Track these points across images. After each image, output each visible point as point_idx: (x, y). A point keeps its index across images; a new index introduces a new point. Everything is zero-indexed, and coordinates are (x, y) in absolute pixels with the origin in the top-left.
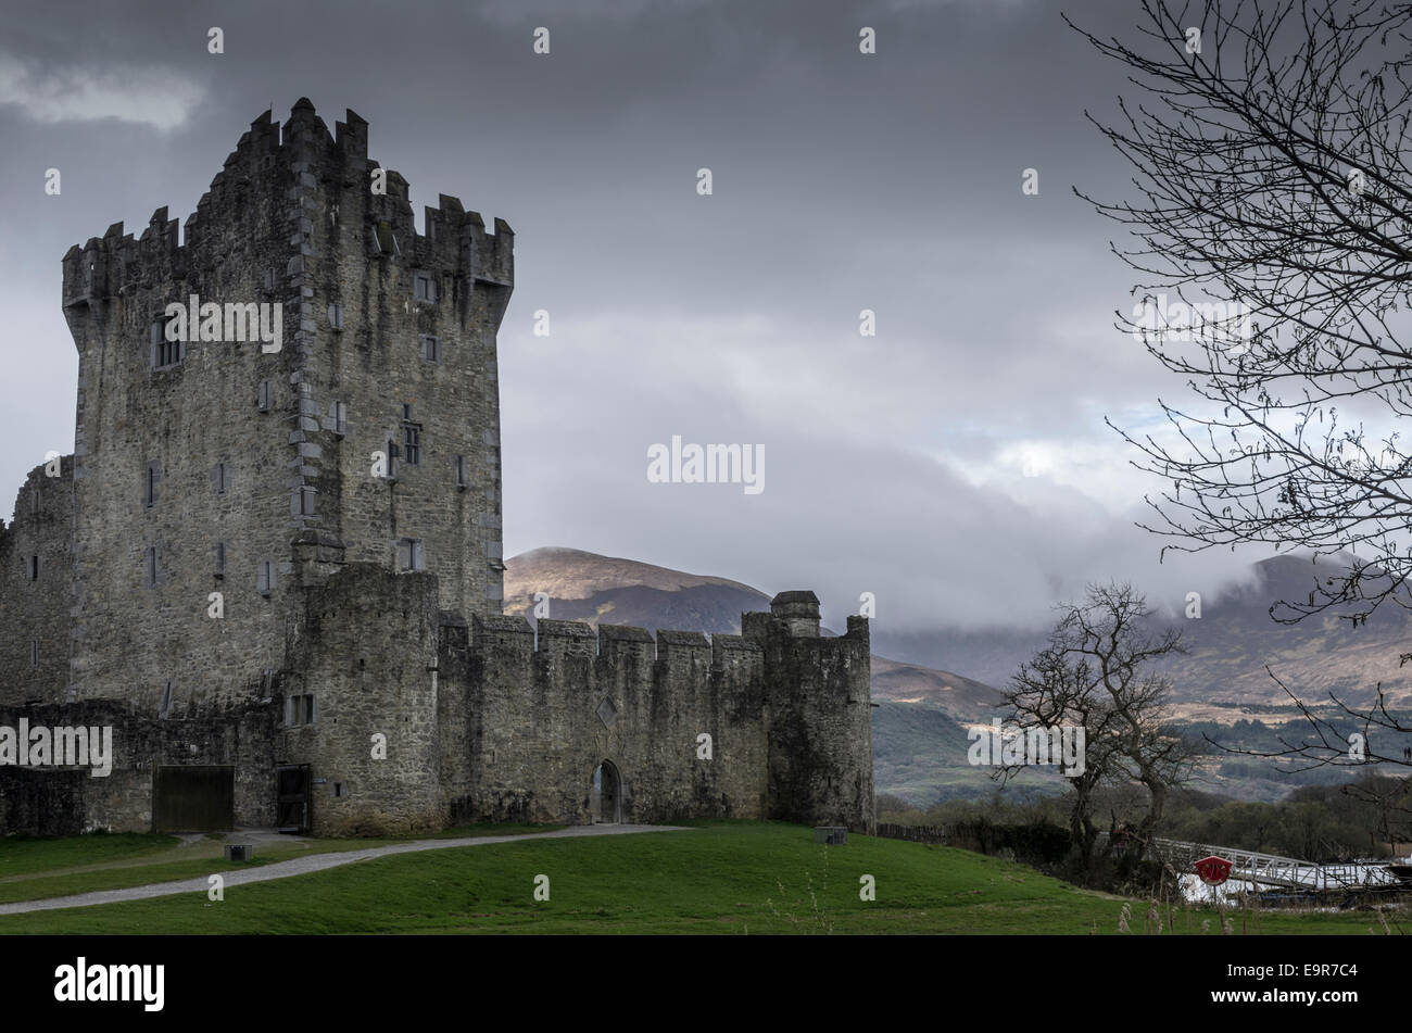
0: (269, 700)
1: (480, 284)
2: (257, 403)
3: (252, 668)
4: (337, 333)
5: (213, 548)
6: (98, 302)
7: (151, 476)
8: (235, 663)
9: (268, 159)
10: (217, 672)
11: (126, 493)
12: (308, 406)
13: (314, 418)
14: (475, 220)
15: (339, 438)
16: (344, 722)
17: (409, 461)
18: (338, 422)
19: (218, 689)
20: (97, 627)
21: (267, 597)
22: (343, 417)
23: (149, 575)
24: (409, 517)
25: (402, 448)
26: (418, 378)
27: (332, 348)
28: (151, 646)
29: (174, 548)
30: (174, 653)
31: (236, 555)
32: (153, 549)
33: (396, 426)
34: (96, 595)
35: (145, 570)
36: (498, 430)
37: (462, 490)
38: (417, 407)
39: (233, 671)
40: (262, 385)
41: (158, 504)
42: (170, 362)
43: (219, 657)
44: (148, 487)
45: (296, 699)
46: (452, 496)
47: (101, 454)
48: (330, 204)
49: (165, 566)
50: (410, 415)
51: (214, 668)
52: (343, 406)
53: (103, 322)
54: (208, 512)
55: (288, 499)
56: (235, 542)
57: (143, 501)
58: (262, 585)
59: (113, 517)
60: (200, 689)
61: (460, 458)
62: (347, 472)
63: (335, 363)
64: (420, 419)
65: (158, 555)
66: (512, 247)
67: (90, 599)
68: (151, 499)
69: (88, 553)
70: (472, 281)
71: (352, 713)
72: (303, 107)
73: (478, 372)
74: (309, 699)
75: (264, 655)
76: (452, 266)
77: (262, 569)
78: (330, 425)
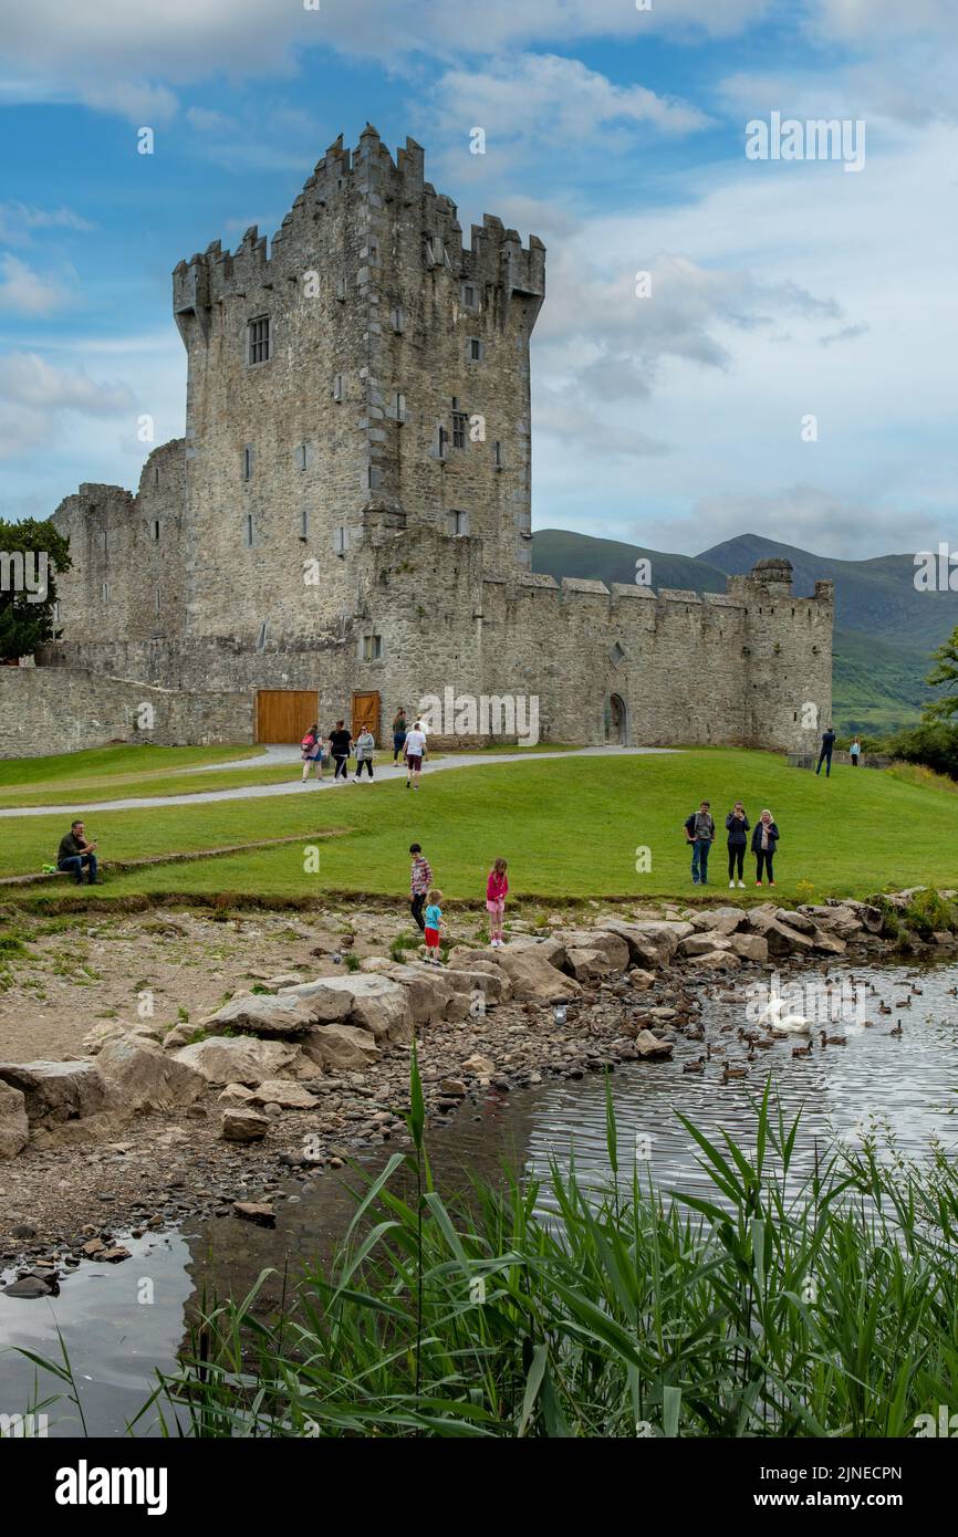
0: (343, 640)
1: (517, 294)
2: (332, 394)
3: (329, 614)
4: (398, 334)
5: (298, 516)
6: (201, 309)
7: (247, 455)
8: (316, 610)
9: (340, 182)
10: (302, 616)
11: (228, 470)
12: (377, 397)
13: (378, 407)
14: (513, 237)
15: (400, 425)
16: (407, 658)
17: (455, 445)
18: (399, 411)
19: (303, 630)
20: (207, 579)
21: (341, 556)
22: (403, 407)
23: (248, 537)
24: (456, 492)
25: (451, 434)
26: (464, 374)
27: (393, 348)
28: (249, 594)
29: (267, 515)
30: (268, 601)
31: (317, 521)
32: (250, 517)
33: (446, 415)
34: (205, 553)
35: (245, 534)
36: (529, 420)
37: (499, 471)
38: (463, 399)
39: (314, 616)
40: (336, 379)
41: (253, 479)
42: (261, 360)
43: (303, 604)
44: (245, 464)
45: (367, 638)
46: (491, 475)
47: (207, 438)
48: (392, 220)
49: (260, 530)
50: (457, 406)
51: (300, 614)
52: (402, 398)
53: (207, 327)
54: (293, 486)
55: (358, 476)
56: (315, 511)
57: (242, 476)
58: (337, 547)
59: (217, 490)
60: (289, 631)
61: (498, 443)
62: (405, 452)
63: (396, 361)
64: (466, 410)
65: (253, 521)
66: (544, 261)
67: (201, 556)
68: (247, 475)
69: (198, 519)
70: (510, 291)
71: (413, 652)
72: (371, 134)
73: (514, 370)
74: (378, 639)
75: (340, 604)
76: (494, 279)
77: (337, 533)
78: (391, 412)
